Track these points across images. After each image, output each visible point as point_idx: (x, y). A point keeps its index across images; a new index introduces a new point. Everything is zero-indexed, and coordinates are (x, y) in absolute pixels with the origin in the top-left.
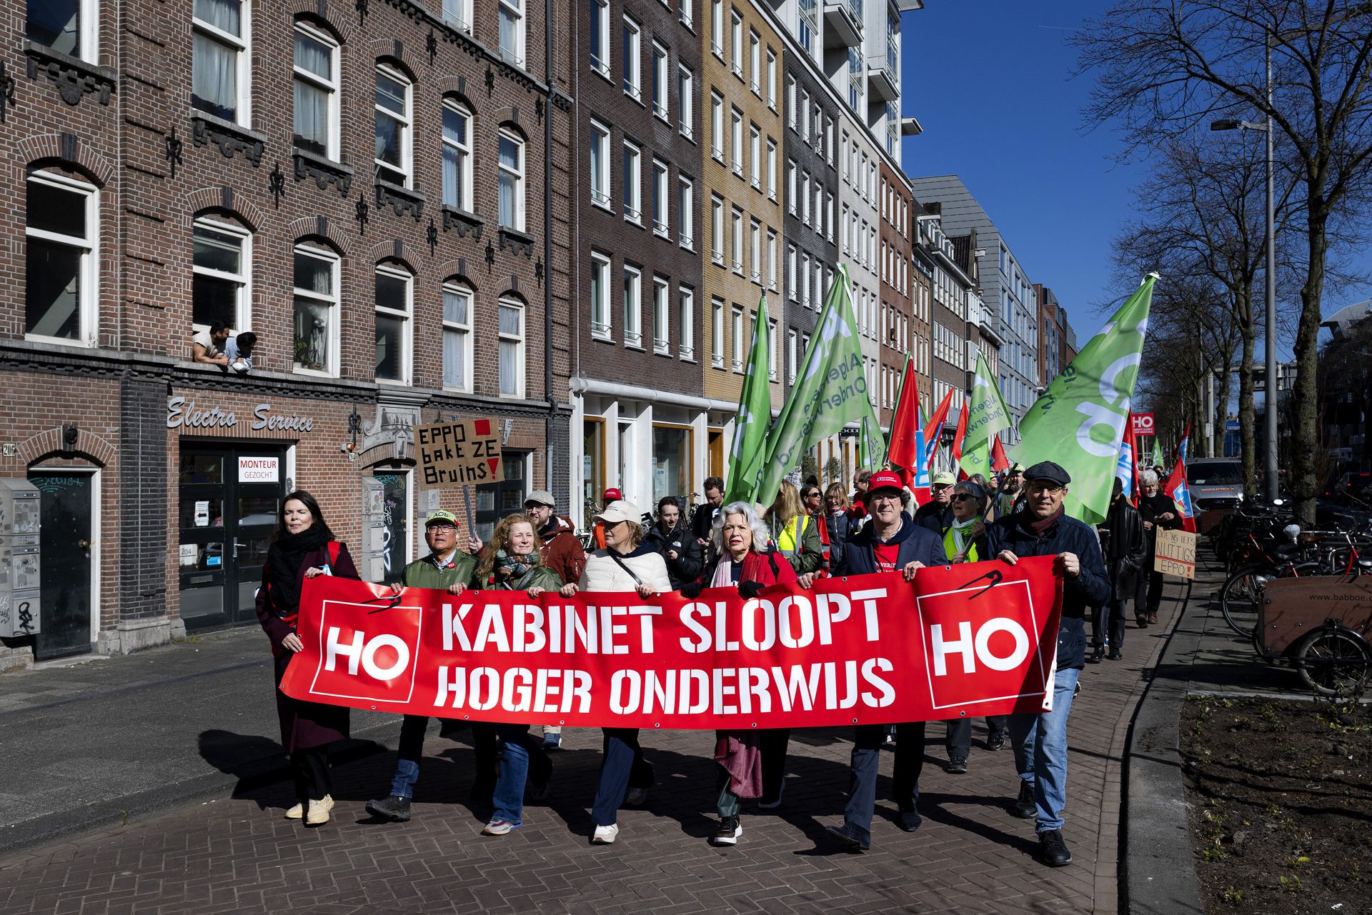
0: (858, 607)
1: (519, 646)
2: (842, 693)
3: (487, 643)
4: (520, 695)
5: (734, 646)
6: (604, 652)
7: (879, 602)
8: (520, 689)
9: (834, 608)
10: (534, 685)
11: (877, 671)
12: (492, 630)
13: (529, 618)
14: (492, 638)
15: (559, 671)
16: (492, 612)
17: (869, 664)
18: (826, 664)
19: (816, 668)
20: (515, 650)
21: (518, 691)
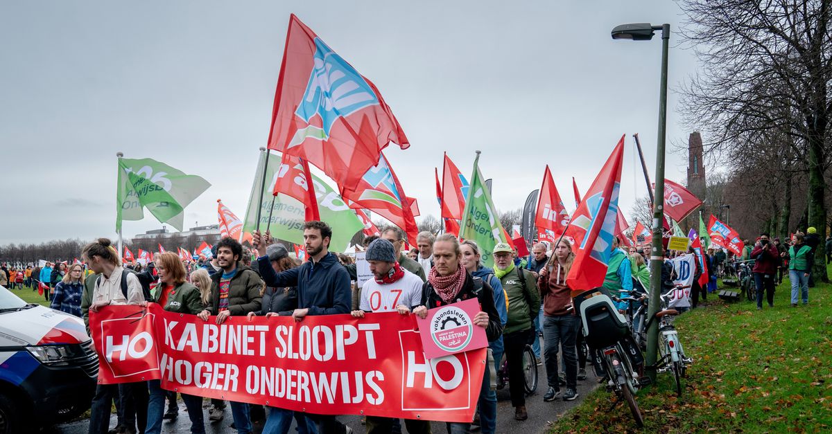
0: (362, 334)
1: (205, 349)
2: (353, 393)
3: (186, 346)
4: (205, 378)
5: (296, 356)
6: (244, 354)
7: (375, 332)
8: (205, 375)
9: (347, 335)
10: (213, 373)
11: (375, 379)
12: (189, 338)
13: (211, 332)
14: (189, 343)
15: (224, 365)
16: (191, 328)
17: (370, 375)
18: (341, 373)
19: (335, 375)
20: (203, 351)
21: (204, 376)
